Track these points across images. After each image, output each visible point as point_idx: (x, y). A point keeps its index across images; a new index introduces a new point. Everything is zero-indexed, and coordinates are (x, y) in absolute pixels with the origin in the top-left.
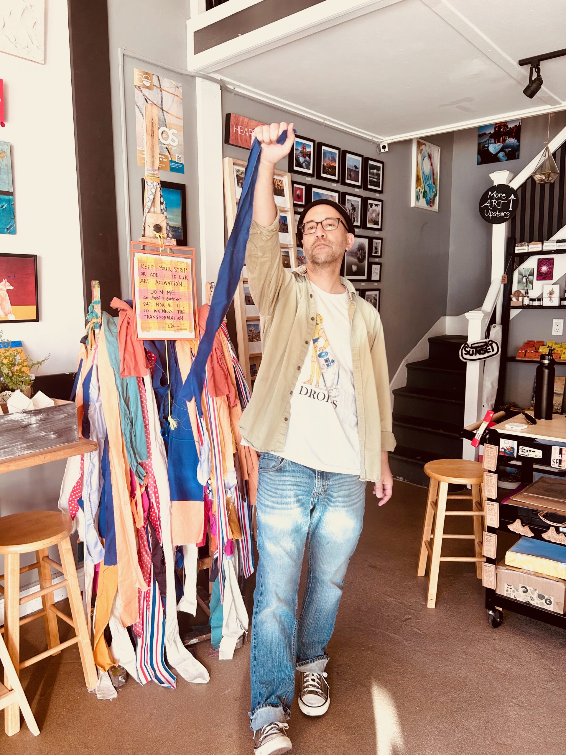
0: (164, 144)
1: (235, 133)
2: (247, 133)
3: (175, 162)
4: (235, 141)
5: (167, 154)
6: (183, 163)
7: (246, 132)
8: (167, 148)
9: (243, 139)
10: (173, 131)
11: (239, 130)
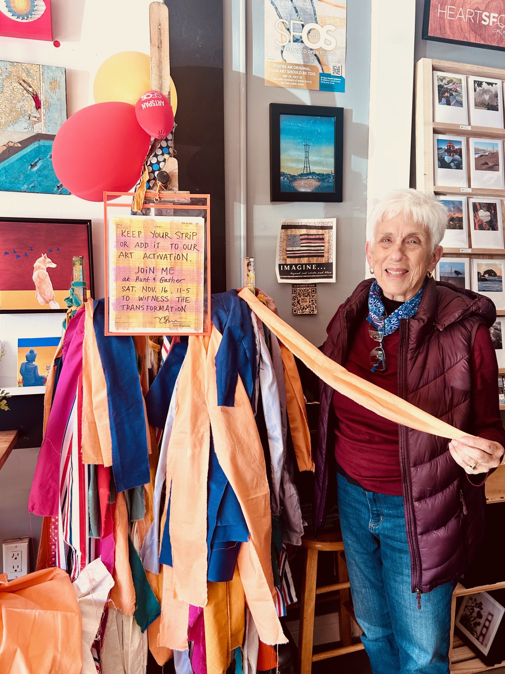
0: (311, 49)
1: (440, 18)
2: (463, 17)
3: (329, 75)
4: (438, 31)
5: (316, 63)
6: (344, 76)
7: (460, 14)
8: (315, 55)
9: (455, 27)
10: (327, 27)
11: (447, 12)
